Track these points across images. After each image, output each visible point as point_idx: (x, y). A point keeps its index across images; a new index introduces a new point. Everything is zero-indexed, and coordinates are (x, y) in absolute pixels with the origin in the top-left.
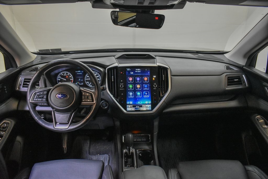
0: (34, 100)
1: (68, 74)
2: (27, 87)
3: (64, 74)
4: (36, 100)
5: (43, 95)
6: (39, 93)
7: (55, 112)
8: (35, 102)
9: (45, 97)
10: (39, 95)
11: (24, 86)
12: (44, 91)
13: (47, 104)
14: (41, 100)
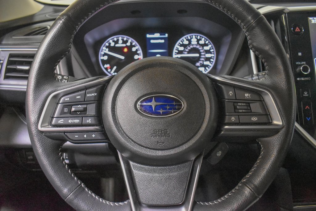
0: (53, 122)
1: (127, 41)
2: (26, 78)
3: (117, 42)
4: (61, 121)
5: (84, 101)
6: (70, 98)
7: (131, 163)
8: (59, 132)
9: (92, 109)
10: (68, 105)
11: (8, 74)
12: (86, 88)
13: (99, 137)
14: (77, 121)
